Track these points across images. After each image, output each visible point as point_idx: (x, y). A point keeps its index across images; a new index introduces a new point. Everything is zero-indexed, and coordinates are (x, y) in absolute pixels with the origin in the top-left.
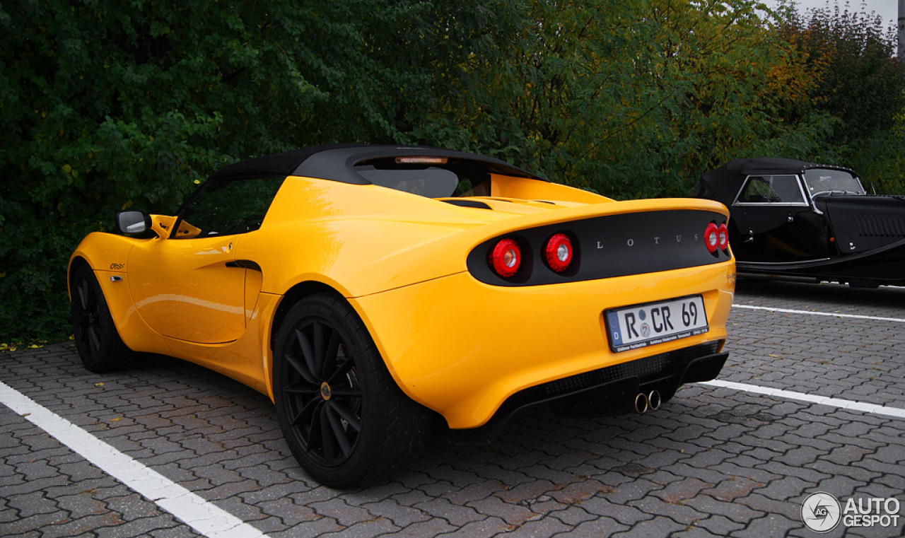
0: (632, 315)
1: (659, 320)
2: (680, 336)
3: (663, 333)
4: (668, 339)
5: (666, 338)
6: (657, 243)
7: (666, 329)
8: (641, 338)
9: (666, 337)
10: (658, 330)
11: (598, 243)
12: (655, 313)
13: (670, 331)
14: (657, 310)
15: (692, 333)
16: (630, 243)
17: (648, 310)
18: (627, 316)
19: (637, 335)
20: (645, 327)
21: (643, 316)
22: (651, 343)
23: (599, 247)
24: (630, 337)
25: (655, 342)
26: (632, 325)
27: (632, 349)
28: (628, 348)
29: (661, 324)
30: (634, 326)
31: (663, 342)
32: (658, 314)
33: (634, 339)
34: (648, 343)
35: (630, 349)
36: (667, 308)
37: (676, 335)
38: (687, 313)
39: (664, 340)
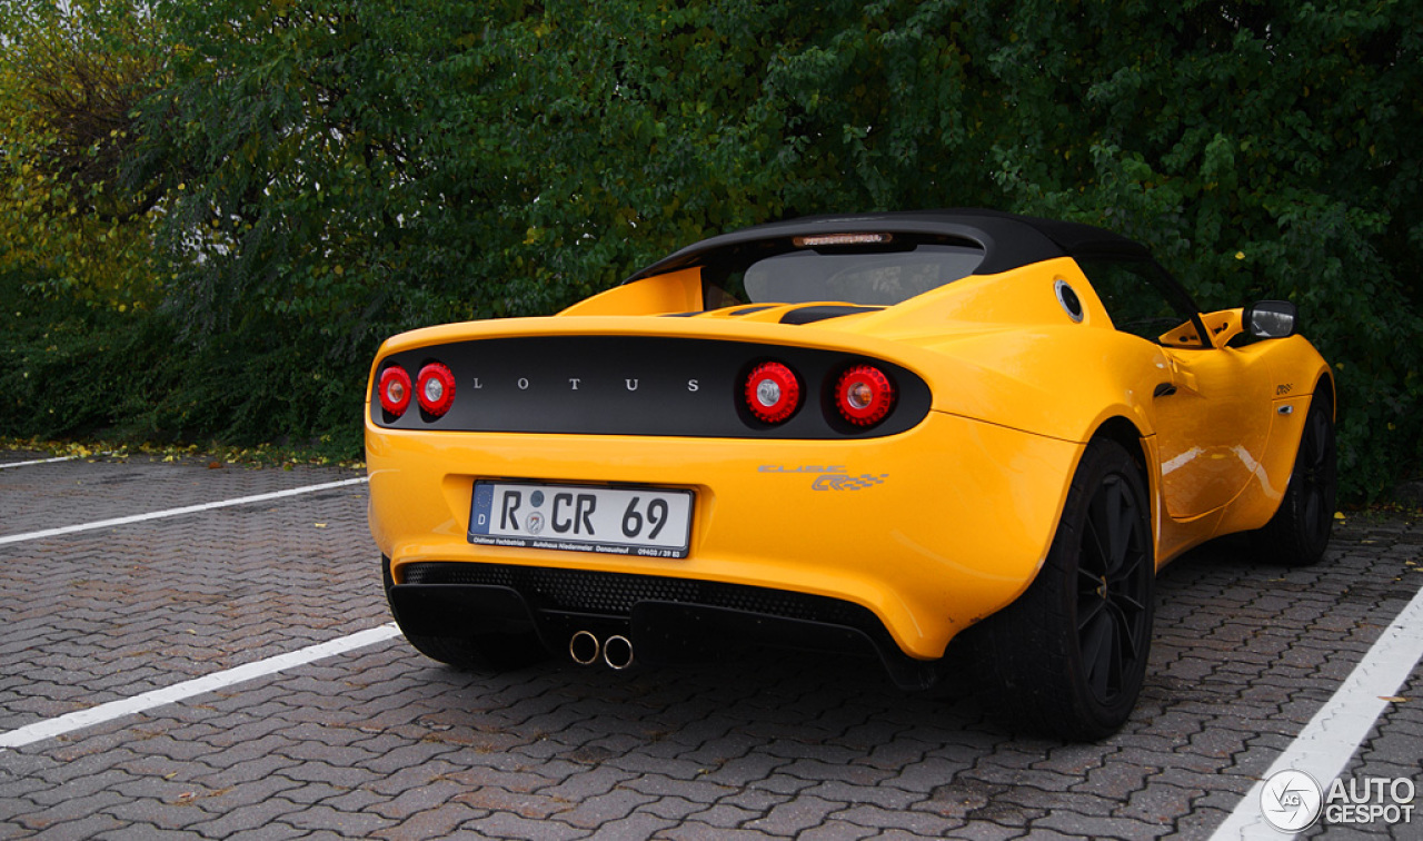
0: (518, 495)
1: (567, 513)
2: (599, 549)
3: (569, 535)
4: (573, 547)
5: (568, 544)
6: (575, 387)
7: (576, 531)
8: (522, 532)
9: (567, 542)
10: (557, 528)
11: (476, 380)
12: (562, 502)
13: (583, 535)
14: (569, 498)
15: (633, 551)
16: (523, 384)
17: (549, 493)
18: (508, 495)
19: (516, 527)
20: (534, 518)
21: (537, 500)
22: (535, 544)
23: (476, 386)
24: (503, 526)
25: (541, 545)
26: (512, 510)
27: (498, 545)
28: (492, 542)
29: (569, 522)
30: (516, 513)
31: (558, 549)
32: (569, 504)
33: (509, 530)
34: (529, 544)
35: (495, 545)
36: (593, 499)
37: (594, 545)
38: (638, 516)
39: (561, 546)
